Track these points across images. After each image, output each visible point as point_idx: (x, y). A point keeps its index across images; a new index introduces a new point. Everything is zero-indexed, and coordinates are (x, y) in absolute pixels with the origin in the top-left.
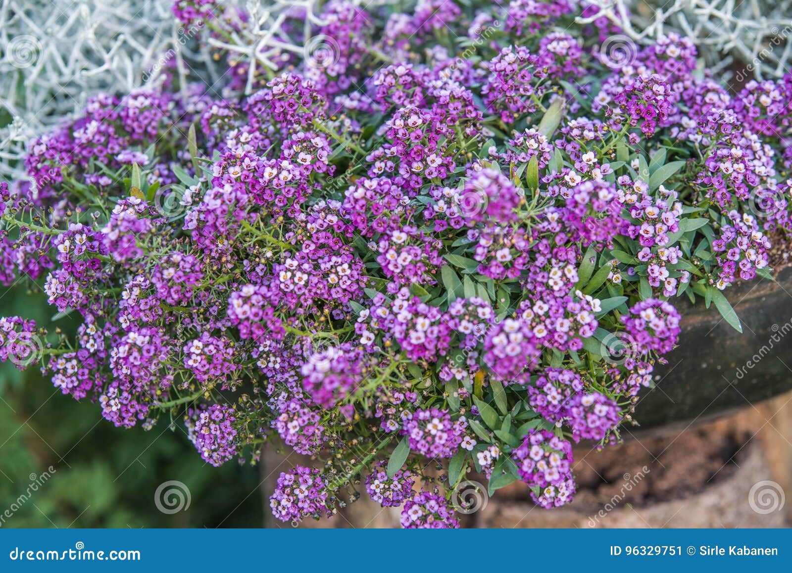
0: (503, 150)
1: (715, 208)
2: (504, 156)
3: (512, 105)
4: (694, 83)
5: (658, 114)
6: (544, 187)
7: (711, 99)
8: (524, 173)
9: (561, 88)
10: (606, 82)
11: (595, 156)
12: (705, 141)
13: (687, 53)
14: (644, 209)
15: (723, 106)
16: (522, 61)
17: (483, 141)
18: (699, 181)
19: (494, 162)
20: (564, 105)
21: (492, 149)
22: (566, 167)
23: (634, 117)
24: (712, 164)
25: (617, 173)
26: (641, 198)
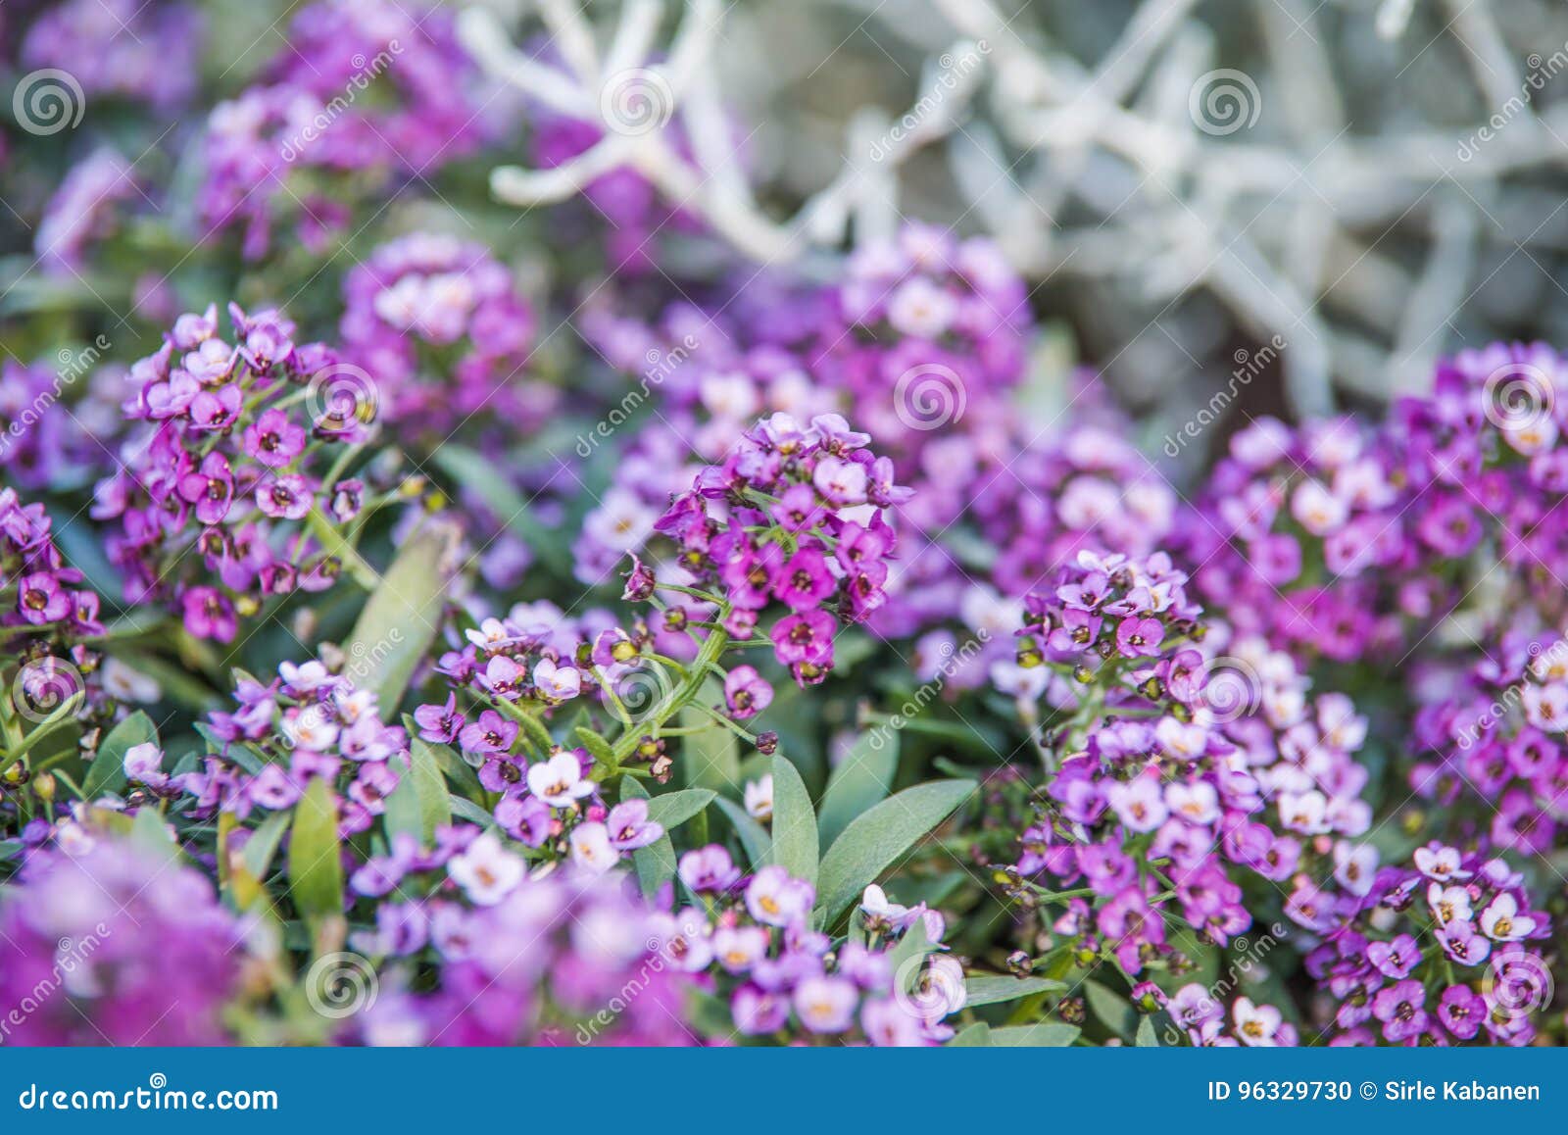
0: (190, 758)
1: (1108, 976)
2: (192, 782)
3: (224, 563)
4: (1017, 443)
5: (846, 585)
6: (363, 912)
7: (1089, 513)
8: (280, 855)
9: (443, 482)
10: (635, 448)
11: (586, 769)
12: (1063, 692)
13: (981, 315)
14: (788, 988)
15: (1141, 539)
16: (264, 372)
17: (103, 723)
18: (1029, 865)
19: (146, 812)
20: (454, 553)
21: (142, 757)
22: (460, 822)
23: (742, 597)
24: (1077, 790)
25: (684, 839)
26: (778, 947)
